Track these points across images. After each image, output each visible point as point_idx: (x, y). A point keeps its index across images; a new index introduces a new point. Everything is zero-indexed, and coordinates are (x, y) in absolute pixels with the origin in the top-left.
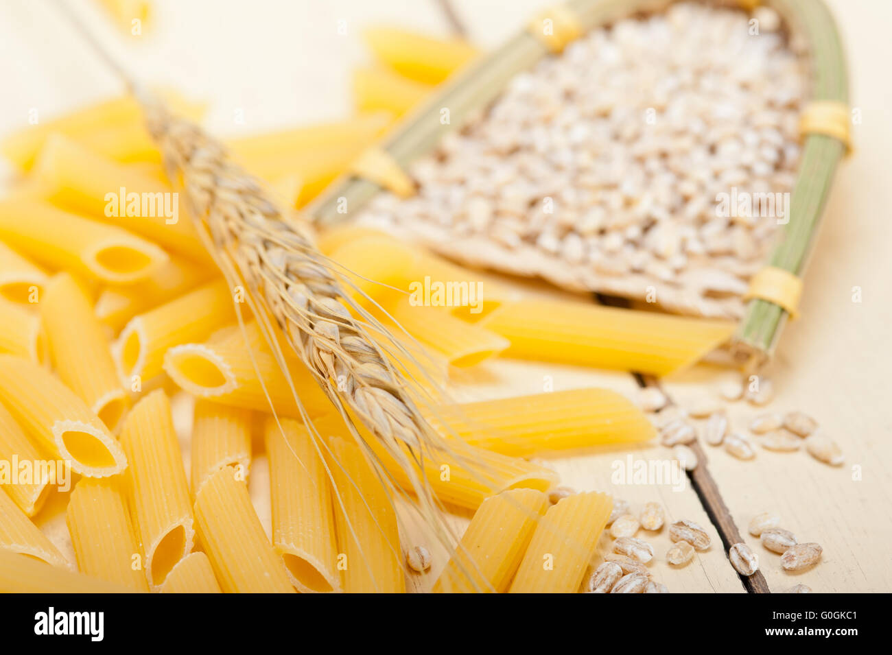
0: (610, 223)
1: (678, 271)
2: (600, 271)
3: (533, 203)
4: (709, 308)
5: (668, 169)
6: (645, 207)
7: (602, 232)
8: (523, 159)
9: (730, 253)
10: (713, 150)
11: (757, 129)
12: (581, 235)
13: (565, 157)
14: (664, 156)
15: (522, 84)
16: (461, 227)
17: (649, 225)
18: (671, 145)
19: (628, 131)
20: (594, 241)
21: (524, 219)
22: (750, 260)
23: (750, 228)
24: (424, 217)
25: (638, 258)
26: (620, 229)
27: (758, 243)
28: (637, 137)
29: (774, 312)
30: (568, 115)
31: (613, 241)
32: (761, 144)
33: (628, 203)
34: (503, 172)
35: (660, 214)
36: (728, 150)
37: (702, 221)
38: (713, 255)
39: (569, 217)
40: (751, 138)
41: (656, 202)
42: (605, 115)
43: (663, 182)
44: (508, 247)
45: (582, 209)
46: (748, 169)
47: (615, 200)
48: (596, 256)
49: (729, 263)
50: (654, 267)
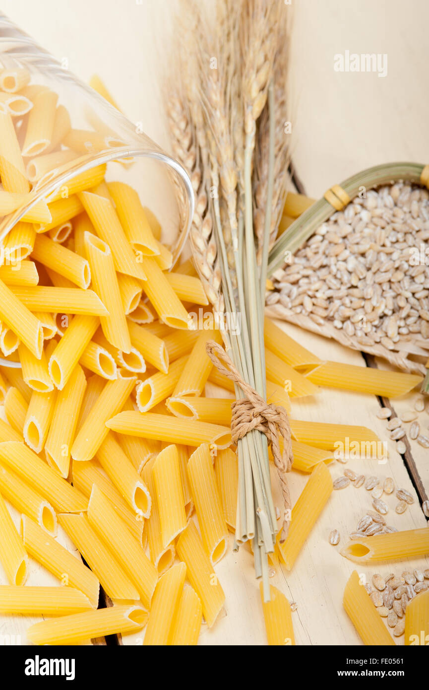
1: (396, 344)
3: (329, 299)
5: (391, 289)
6: (381, 309)
8: (324, 271)
9: (419, 332)
10: (412, 278)
12: (353, 322)
13: (346, 278)
14: (390, 282)
15: (323, 229)
16: (298, 310)
17: (383, 317)
18: (393, 277)
21: (326, 309)
24: (279, 302)
25: (379, 335)
35: (388, 311)
36: (419, 280)
39: (347, 312)
41: (386, 306)
42: (363, 255)
43: (389, 295)
44: (319, 324)
45: (354, 311)
47: (368, 306)
48: (359, 333)
49: (417, 338)
50: (385, 341)
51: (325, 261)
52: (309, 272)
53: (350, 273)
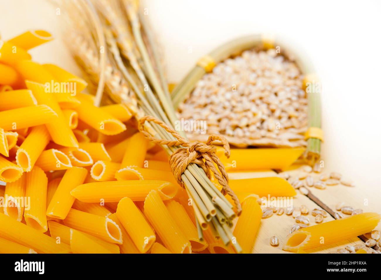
0: (250, 123)
1: (278, 135)
2: (251, 138)
3: (219, 121)
4: (291, 144)
5: (263, 102)
6: (260, 116)
7: (248, 126)
8: (209, 107)
9: (293, 127)
10: (276, 94)
11: (288, 86)
12: (240, 128)
13: (227, 104)
14: (261, 98)
17: (263, 121)
18: (263, 95)
19: (246, 92)
20: (246, 129)
21: (218, 126)
22: (299, 128)
23: (297, 118)
25: (263, 132)
26: (254, 124)
27: (300, 122)
28: (250, 94)
29: (318, 141)
30: (222, 90)
31: (253, 128)
32: (292, 91)
33: (254, 115)
34: (206, 112)
35: (265, 117)
36: (281, 94)
37: (280, 118)
38: (286, 128)
39: (235, 123)
40: (288, 89)
41: (263, 113)
43: (264, 107)
45: (239, 120)
46: (289, 99)
47: (250, 114)
48: (248, 134)
49: (292, 130)
50: (269, 134)
51: (208, 101)
52: (198, 110)
53: (229, 101)
